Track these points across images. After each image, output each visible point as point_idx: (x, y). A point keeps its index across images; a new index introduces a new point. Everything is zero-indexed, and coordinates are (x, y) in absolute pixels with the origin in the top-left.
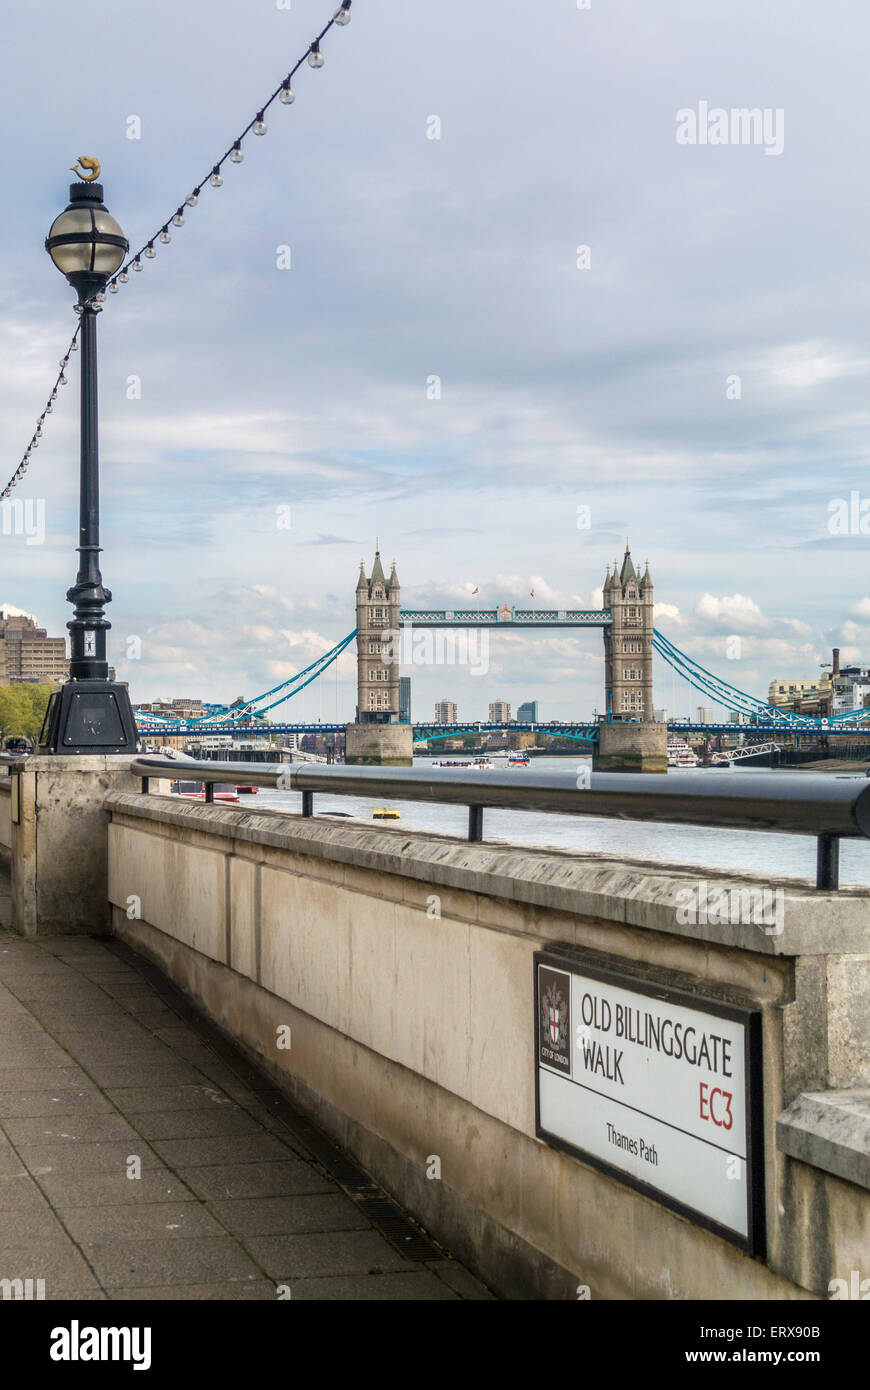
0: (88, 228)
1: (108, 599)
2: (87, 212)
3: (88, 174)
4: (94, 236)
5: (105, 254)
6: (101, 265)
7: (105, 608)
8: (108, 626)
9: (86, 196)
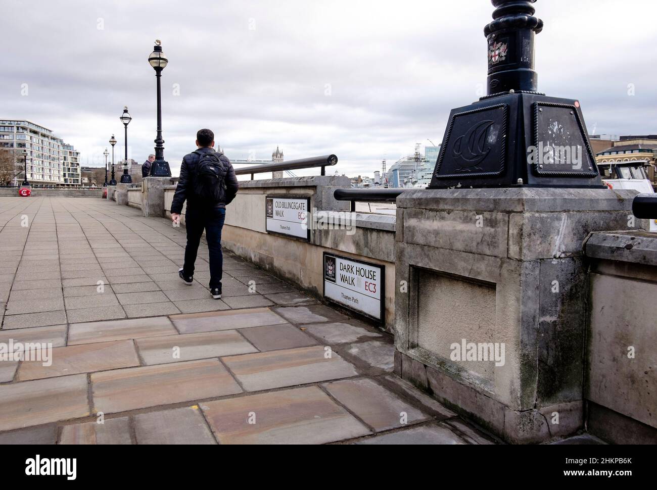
0: (158, 57)
1: (164, 142)
2: (158, 53)
3: (158, 44)
4: (160, 59)
5: (162, 63)
6: (161, 65)
7: (163, 144)
8: (164, 148)
9: (158, 49)
